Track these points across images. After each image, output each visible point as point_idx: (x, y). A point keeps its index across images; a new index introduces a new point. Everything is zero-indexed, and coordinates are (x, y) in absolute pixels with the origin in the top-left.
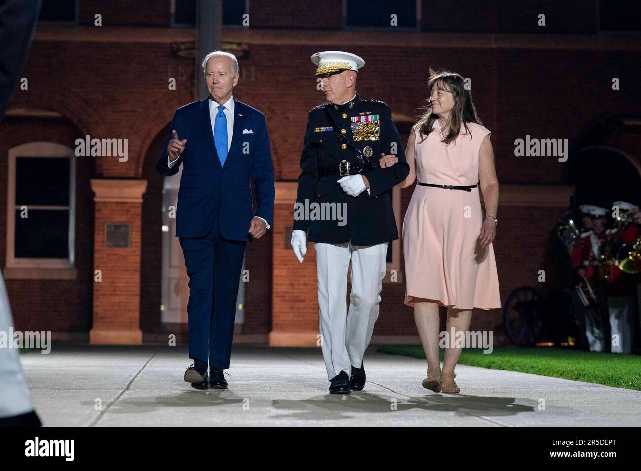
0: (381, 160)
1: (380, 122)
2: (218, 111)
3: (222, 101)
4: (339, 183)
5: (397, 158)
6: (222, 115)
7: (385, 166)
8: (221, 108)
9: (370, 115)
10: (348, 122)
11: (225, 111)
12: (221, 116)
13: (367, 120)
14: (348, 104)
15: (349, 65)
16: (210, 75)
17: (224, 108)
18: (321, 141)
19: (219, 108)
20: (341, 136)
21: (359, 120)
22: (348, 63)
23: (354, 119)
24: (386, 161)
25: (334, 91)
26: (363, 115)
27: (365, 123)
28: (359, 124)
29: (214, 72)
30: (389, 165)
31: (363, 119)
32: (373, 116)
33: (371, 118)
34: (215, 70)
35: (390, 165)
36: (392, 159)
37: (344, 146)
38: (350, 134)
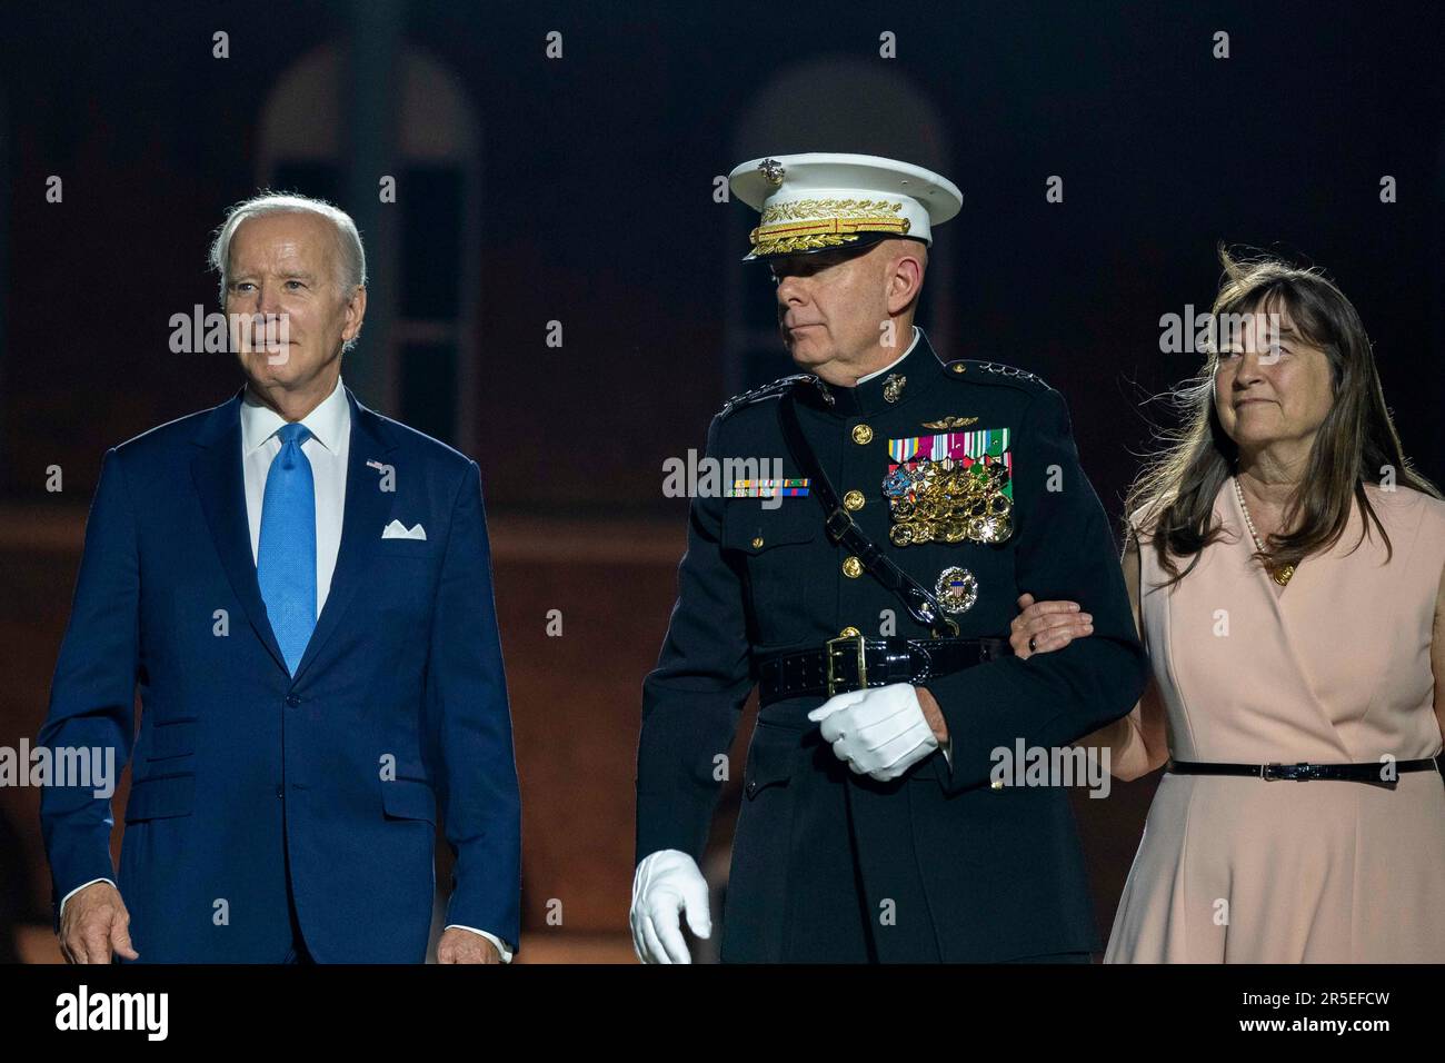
0: (1017, 624)
1: (1014, 460)
2: (276, 445)
3: (294, 402)
4: (818, 724)
5: (1088, 618)
6: (295, 459)
7: (1032, 648)
8: (294, 435)
9: (973, 428)
10: (876, 462)
11: (307, 447)
12: (288, 467)
13: (957, 454)
14: (878, 384)
15: (901, 215)
16: (245, 287)
17: (306, 434)
18: (759, 543)
19: (282, 434)
20: (840, 522)
21: (923, 455)
22: (897, 208)
23: (902, 449)
24: (1038, 627)
25: (833, 327)
26: (940, 432)
27: (947, 465)
28: (920, 469)
29: (260, 276)
30: (1046, 645)
31: (941, 447)
32: (983, 435)
33: (977, 444)
34: (264, 266)
35: (1051, 647)
36: (1061, 620)
37: (854, 567)
38: (880, 512)
